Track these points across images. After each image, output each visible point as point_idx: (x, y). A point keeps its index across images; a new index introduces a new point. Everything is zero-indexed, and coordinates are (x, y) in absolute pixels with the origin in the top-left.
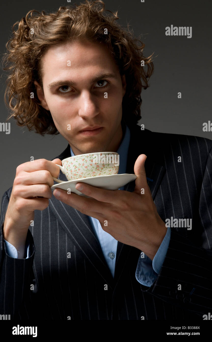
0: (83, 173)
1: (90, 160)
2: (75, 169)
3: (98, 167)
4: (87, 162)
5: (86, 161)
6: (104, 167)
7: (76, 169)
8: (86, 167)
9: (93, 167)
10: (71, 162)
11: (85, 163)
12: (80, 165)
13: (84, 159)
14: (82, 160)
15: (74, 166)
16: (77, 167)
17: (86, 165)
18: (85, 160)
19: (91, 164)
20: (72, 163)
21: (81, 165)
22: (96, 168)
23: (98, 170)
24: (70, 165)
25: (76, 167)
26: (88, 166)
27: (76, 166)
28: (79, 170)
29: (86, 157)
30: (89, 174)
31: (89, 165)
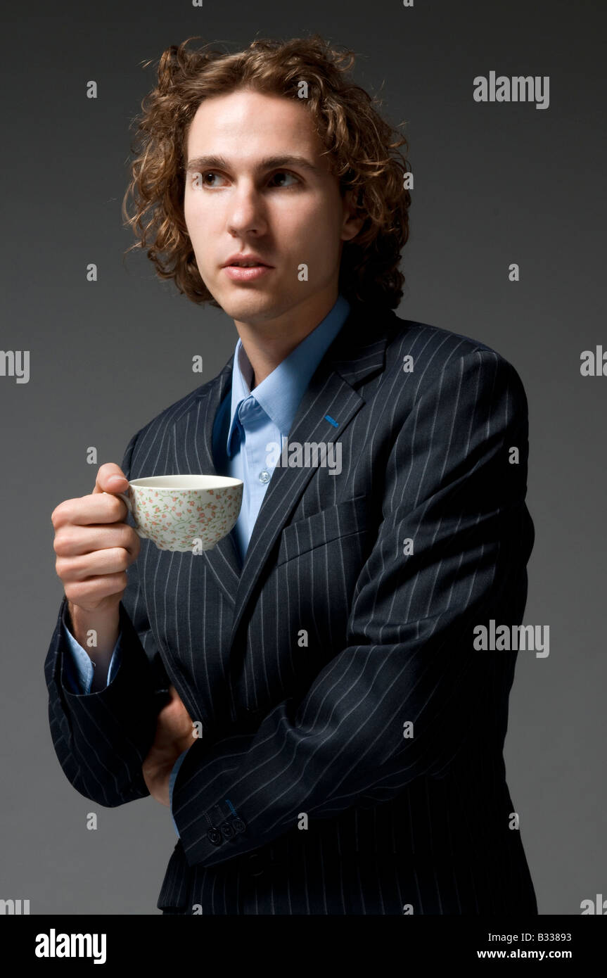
0: (171, 524)
1: (188, 502)
2: (156, 513)
3: (203, 517)
4: (182, 505)
5: (181, 503)
6: (214, 517)
7: (158, 514)
8: (179, 514)
9: (193, 516)
10: (150, 498)
11: (177, 506)
12: (167, 507)
13: (176, 498)
14: (171, 499)
15: (154, 507)
16: (160, 511)
17: (179, 510)
18: (178, 500)
19: (189, 509)
20: (151, 501)
21: (170, 509)
22: (199, 518)
23: (202, 522)
24: (147, 502)
25: (158, 510)
26: (183, 512)
27: (158, 508)
28: (164, 516)
29: (181, 494)
30: (183, 527)
31: (186, 512)
